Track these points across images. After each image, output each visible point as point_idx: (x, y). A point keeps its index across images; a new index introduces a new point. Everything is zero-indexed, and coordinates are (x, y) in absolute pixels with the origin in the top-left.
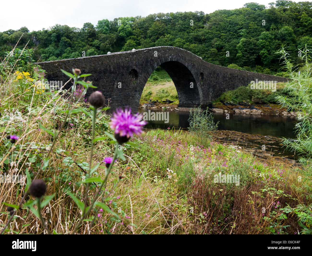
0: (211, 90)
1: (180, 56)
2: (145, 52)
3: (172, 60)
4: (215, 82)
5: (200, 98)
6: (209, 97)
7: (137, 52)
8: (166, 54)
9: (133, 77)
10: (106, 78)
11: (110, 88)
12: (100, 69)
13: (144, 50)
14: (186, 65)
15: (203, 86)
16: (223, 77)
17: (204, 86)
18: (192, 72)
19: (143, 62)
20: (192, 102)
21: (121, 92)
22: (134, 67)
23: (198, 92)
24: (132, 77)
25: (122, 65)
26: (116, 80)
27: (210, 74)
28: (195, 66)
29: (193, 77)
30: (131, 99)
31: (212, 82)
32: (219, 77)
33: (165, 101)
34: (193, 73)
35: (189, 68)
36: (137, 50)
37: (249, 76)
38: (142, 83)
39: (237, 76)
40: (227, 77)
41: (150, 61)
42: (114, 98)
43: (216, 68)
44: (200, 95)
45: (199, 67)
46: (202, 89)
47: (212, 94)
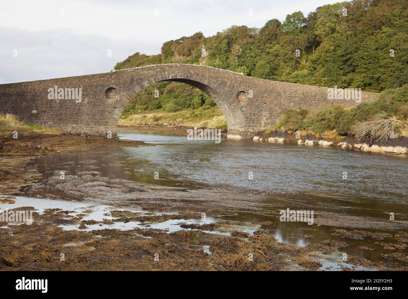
0: (264, 113)
1: (192, 73)
2: (129, 72)
6: (259, 122)
8: (164, 72)
13: (128, 70)
14: (205, 82)
15: (246, 108)
17: (249, 108)
19: (126, 81)
22: (112, 86)
25: (96, 84)
28: (227, 83)
30: (107, 114)
32: (281, 97)
35: (212, 86)
36: (117, 71)
40: (296, 97)
43: (274, 86)
45: (234, 84)
46: (243, 112)
47: (267, 119)
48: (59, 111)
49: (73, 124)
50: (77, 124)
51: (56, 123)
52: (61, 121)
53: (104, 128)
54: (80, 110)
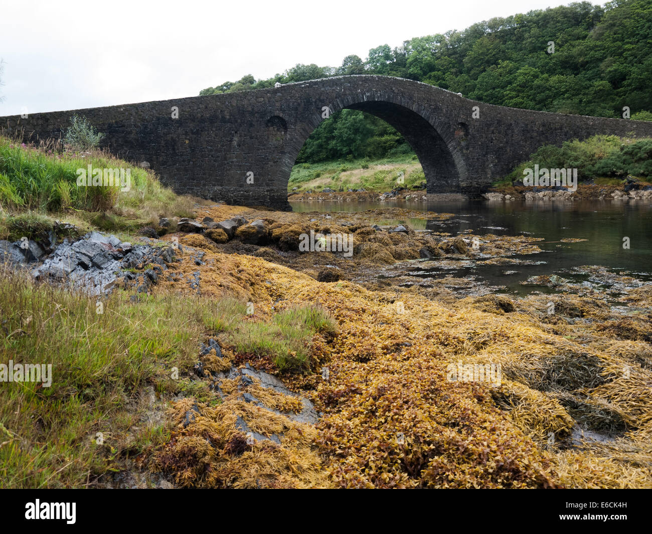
0: (491, 157)
2: (303, 88)
3: (374, 98)
4: (501, 142)
5: (458, 174)
6: (485, 171)
7: (282, 87)
8: (356, 89)
9: (278, 130)
10: (214, 129)
11: (223, 146)
12: (202, 116)
13: (301, 84)
14: (414, 108)
15: (467, 149)
16: (523, 131)
17: (471, 149)
18: (431, 122)
19: (299, 104)
20: (447, 182)
21: (249, 153)
22: (277, 113)
23: (454, 161)
24: (276, 129)
25: (250, 109)
26: (236, 132)
27: (488, 126)
28: (442, 110)
29: (435, 130)
30: (271, 166)
31: (495, 142)
32: (513, 132)
33: (418, 185)
34: (434, 123)
35: (423, 114)
36: (283, 85)
37: (593, 125)
38: (296, 139)
39: (561, 129)
40: (533, 130)
41: (316, 102)
42: (232, 162)
43: (503, 114)
44: (459, 166)
45: (452, 111)
46: (463, 156)
47: (494, 166)
48: (189, 161)
49: (214, 185)
50: (221, 186)
51: (185, 186)
52: (195, 181)
53: (267, 191)
54: (225, 159)
